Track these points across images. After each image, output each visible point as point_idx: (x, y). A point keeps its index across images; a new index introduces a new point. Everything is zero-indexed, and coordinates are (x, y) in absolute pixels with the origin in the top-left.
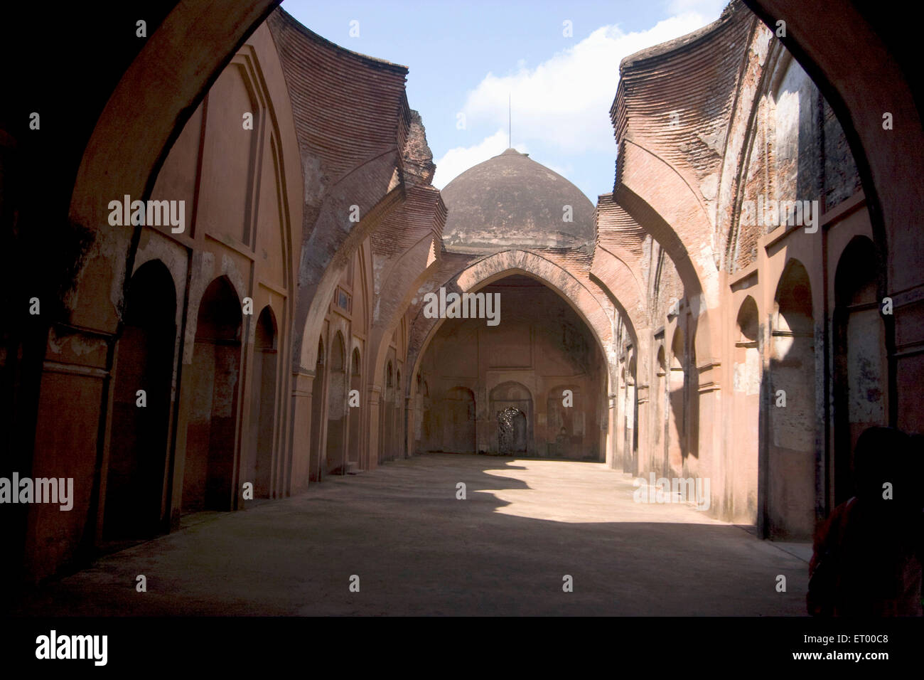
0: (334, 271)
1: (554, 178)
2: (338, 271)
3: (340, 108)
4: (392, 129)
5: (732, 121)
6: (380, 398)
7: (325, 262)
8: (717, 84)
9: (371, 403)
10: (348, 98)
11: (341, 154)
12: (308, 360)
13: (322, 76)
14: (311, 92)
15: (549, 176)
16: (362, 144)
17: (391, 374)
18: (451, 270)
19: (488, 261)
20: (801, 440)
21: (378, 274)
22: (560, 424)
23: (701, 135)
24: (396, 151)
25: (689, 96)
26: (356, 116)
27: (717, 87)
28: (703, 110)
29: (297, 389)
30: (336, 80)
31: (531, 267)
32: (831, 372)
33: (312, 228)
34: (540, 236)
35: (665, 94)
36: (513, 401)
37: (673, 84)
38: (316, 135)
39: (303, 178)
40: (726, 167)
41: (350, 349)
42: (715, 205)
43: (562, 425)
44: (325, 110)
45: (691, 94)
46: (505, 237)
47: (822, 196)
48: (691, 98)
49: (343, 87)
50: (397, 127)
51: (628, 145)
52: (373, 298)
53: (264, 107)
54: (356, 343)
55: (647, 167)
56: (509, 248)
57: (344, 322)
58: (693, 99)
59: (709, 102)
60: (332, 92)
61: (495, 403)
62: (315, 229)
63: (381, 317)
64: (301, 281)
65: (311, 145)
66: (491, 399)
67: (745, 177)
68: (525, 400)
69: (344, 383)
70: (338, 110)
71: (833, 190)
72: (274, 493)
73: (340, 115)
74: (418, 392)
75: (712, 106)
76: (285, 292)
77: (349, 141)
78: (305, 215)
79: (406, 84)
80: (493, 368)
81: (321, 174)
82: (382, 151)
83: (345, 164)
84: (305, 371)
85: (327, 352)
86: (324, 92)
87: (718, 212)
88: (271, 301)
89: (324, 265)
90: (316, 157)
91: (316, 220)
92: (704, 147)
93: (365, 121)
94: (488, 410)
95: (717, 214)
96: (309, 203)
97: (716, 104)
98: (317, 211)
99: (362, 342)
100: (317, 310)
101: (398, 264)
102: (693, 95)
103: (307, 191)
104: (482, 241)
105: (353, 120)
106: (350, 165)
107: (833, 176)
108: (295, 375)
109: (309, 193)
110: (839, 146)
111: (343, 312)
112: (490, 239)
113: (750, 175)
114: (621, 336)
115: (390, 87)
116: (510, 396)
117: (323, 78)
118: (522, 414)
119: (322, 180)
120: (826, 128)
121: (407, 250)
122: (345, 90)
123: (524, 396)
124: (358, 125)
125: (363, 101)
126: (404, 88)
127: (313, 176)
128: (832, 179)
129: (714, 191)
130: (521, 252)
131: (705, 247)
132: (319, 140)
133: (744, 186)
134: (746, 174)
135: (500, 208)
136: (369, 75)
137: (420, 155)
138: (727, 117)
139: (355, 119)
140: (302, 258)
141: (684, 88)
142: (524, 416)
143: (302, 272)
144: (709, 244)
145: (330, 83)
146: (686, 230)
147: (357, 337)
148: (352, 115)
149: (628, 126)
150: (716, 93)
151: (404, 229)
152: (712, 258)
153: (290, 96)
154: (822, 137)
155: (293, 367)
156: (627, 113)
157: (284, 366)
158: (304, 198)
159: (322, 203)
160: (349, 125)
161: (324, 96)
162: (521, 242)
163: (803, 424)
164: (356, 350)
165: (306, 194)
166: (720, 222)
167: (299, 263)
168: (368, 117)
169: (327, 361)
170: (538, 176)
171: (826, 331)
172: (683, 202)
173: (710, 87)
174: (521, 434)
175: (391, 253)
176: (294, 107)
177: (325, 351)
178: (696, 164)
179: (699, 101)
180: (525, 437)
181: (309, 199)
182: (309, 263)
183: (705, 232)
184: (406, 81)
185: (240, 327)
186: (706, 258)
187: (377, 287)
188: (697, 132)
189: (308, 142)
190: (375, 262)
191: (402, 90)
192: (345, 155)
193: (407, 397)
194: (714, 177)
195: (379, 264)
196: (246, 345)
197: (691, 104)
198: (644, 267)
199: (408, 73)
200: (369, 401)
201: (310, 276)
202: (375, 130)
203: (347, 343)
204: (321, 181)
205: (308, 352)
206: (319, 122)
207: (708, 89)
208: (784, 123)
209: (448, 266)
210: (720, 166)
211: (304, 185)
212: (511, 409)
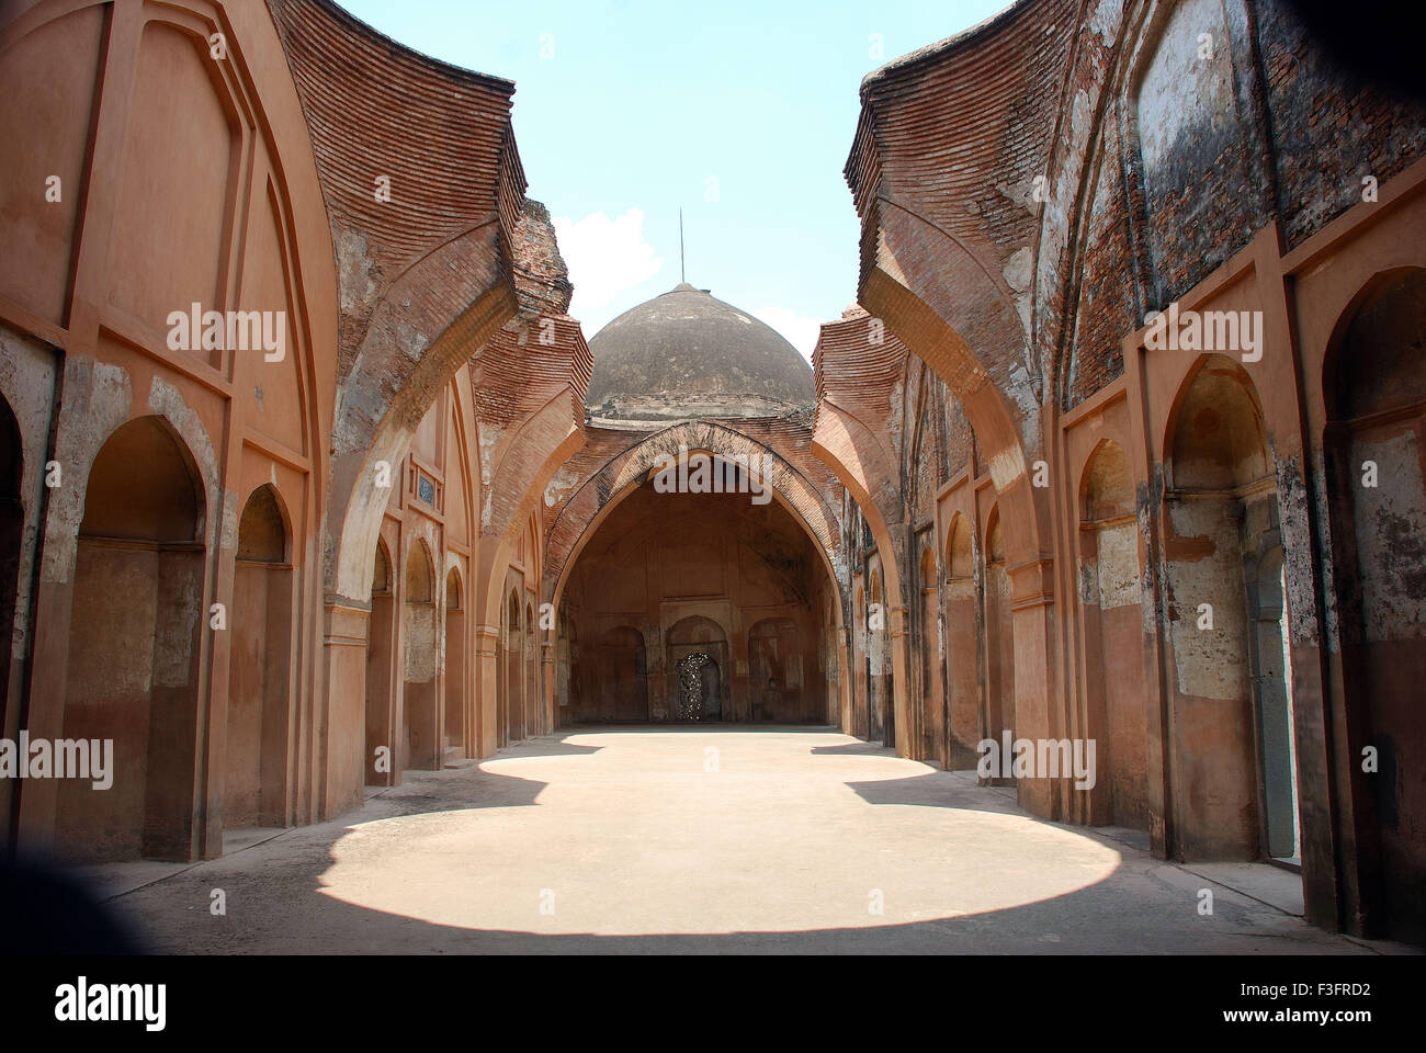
0: (396, 428)
1: (748, 321)
2: (403, 430)
3: (399, 150)
4: (490, 187)
5: (1053, 157)
6: (499, 646)
7: (377, 411)
8: (1025, 98)
9: (483, 654)
10: (413, 132)
11: (402, 229)
12: (355, 582)
13: (366, 90)
14: (345, 118)
15: (741, 318)
16: (439, 213)
17: (517, 609)
18: (602, 454)
19: (658, 440)
20: (1222, 680)
21: (487, 453)
22: (766, 673)
23: (1001, 187)
24: (497, 224)
25: (979, 122)
26: (427, 164)
27: (1025, 104)
28: (1004, 143)
29: (333, 634)
30: (389, 98)
31: (721, 447)
32: (1327, 547)
33: (353, 355)
34: (732, 402)
35: (940, 121)
36: (699, 644)
37: (952, 103)
38: (357, 193)
39: (336, 268)
40: (1046, 234)
41: (442, 570)
42: (1028, 300)
43: (770, 676)
44: (371, 152)
45: (982, 118)
46: (681, 404)
47: (1277, 224)
48: (982, 125)
49: (402, 113)
50: (497, 184)
51: (883, 207)
52: (481, 491)
53: (253, 129)
54: (453, 561)
55: (915, 242)
56: (687, 420)
57: (429, 526)
58: (986, 127)
59: (1013, 129)
60: (383, 121)
61: (675, 648)
62: (360, 356)
63: (493, 519)
64: (337, 445)
65: (349, 211)
66: (669, 644)
67: (1083, 243)
68: (717, 642)
69: (434, 624)
70: (396, 152)
71: (1302, 207)
72: (295, 816)
73: (399, 162)
74: (561, 637)
75: (1018, 136)
76: (306, 464)
77: (416, 208)
78: (340, 332)
79: (511, 110)
80: (670, 598)
81: (367, 264)
82: (472, 224)
83: (410, 247)
84: (348, 601)
85: (399, 571)
86: (369, 120)
87: (1034, 311)
88: (274, 476)
89: (377, 418)
90: (358, 232)
91: (361, 341)
92: (1007, 205)
93: (442, 173)
94: (664, 657)
95: (1034, 313)
96: (349, 313)
97: (1024, 132)
98: (363, 325)
99: (465, 561)
100: (368, 497)
101: (519, 437)
102: (985, 121)
103: (343, 290)
104: (647, 411)
105: (422, 171)
106: (419, 248)
107: (1300, 180)
108: (328, 609)
109: (348, 295)
110: (1312, 121)
111: (427, 509)
112: (658, 408)
113: (1092, 240)
114: (855, 541)
115: (483, 114)
116: (696, 638)
117: (368, 95)
118: (713, 662)
119: (371, 273)
120: (1271, 102)
121: (531, 415)
122: (407, 118)
123: (714, 636)
124: (430, 179)
125: (437, 138)
126: (509, 117)
127: (356, 267)
128: (1298, 186)
129: (1027, 276)
130: (704, 426)
131: (1017, 368)
132: (364, 204)
133: (1080, 259)
134: (1085, 238)
135: (673, 364)
136: (448, 92)
137: (548, 268)
138: (1044, 152)
139: (425, 169)
140: (337, 406)
141: (971, 109)
142: (717, 665)
143: (339, 432)
144: (1022, 363)
145: (381, 104)
146: (985, 342)
147: (456, 552)
148: (420, 162)
149: (881, 176)
150: (1024, 113)
151: (527, 383)
152: (1028, 386)
153: (308, 120)
154: (1266, 119)
155: (325, 596)
156: (878, 156)
157: (307, 593)
158: (338, 301)
159: (370, 313)
160: (417, 179)
161: (368, 126)
162: (703, 412)
163: (1224, 652)
164: (455, 571)
165: (343, 296)
166: (1038, 326)
167: (333, 414)
168: (449, 167)
169: (398, 586)
170: (724, 317)
171: (1309, 471)
172: (978, 295)
173: (1014, 105)
174: (712, 690)
175: (507, 421)
176: (316, 142)
177: (395, 570)
178: (994, 235)
179: (997, 130)
180: (718, 696)
181: (347, 304)
182: (349, 415)
183: (1015, 345)
184: (511, 105)
185: (202, 519)
186: (1021, 386)
187: (486, 473)
188: (995, 181)
189: (344, 207)
190: (481, 434)
191: (505, 120)
192: (410, 231)
193: (544, 644)
194: (1026, 254)
195: (488, 438)
196: (217, 550)
197: (982, 135)
198: (894, 430)
199: (513, 92)
200: (479, 651)
201: (352, 438)
202: (461, 189)
203: (436, 560)
204: (369, 275)
205: (354, 569)
206: (361, 171)
207: (1012, 108)
208: (1159, 136)
209: (599, 448)
210: (1034, 235)
211: (338, 281)
212: (697, 656)
